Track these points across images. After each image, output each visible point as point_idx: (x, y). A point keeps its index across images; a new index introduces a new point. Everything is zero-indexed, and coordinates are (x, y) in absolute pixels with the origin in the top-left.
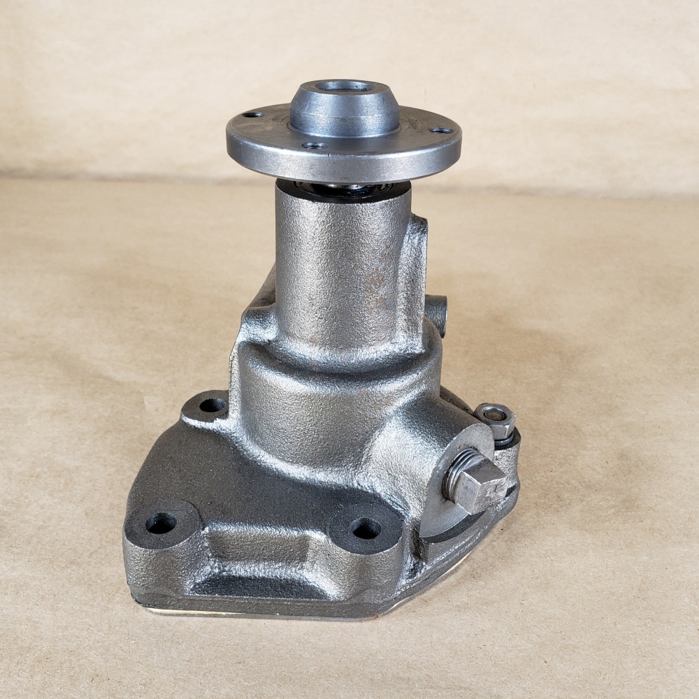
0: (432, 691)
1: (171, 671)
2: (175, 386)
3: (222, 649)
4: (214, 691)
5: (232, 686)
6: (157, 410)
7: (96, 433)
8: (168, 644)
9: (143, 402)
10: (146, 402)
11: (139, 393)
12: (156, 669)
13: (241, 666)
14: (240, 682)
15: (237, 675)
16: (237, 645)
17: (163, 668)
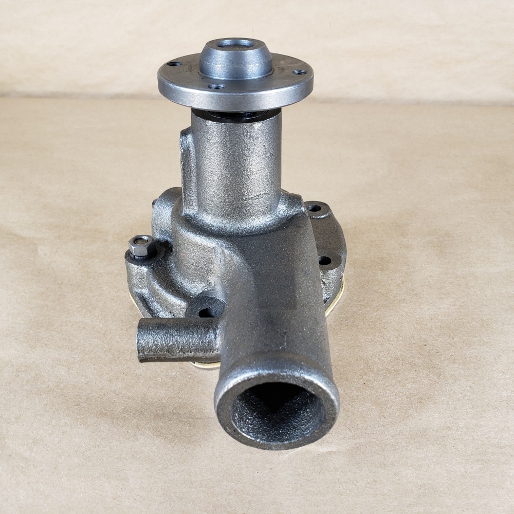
0: (191, 420)
1: (33, 410)
2: (59, 239)
3: (67, 398)
4: (58, 421)
5: (69, 418)
6: (45, 254)
7: (3, 270)
8: (34, 395)
9: (37, 250)
10: (39, 250)
11: (35, 244)
12: (24, 410)
13: (77, 407)
14: (75, 416)
15: (73, 412)
16: (77, 395)
17: (29, 409)
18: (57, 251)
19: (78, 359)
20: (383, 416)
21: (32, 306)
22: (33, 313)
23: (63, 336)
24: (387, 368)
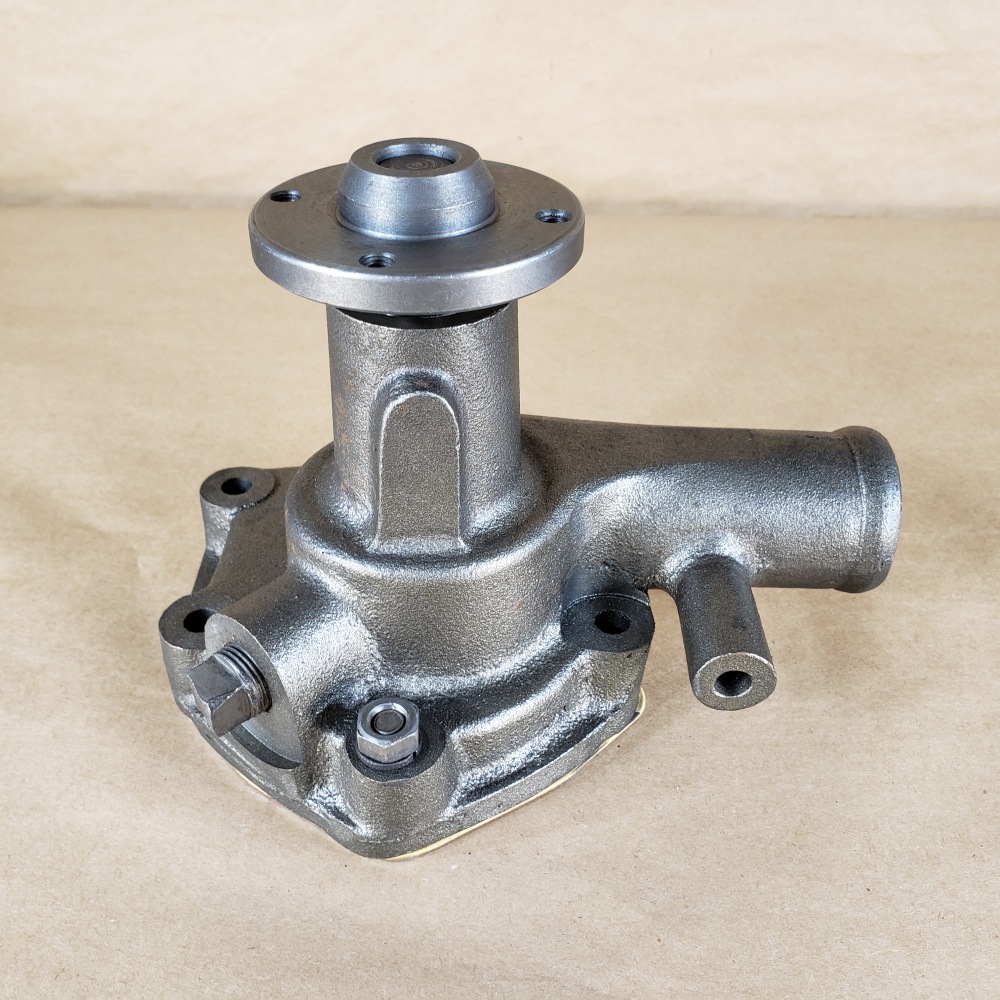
0: (504, 983)
1: (161, 962)
3: (231, 929)
4: (216, 990)
5: (241, 982)
6: (155, 576)
7: (69, 614)
8: (159, 923)
9: (136, 565)
10: (140, 566)
11: (131, 551)
12: (141, 959)
13: (254, 953)
14: (251, 975)
15: (248, 965)
16: (251, 922)
17: (151, 957)
18: (179, 570)
19: (246, 830)
20: (920, 972)
21: (137, 702)
22: (140, 721)
23: (210, 775)
24: (912, 851)
